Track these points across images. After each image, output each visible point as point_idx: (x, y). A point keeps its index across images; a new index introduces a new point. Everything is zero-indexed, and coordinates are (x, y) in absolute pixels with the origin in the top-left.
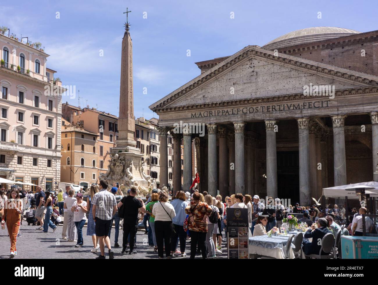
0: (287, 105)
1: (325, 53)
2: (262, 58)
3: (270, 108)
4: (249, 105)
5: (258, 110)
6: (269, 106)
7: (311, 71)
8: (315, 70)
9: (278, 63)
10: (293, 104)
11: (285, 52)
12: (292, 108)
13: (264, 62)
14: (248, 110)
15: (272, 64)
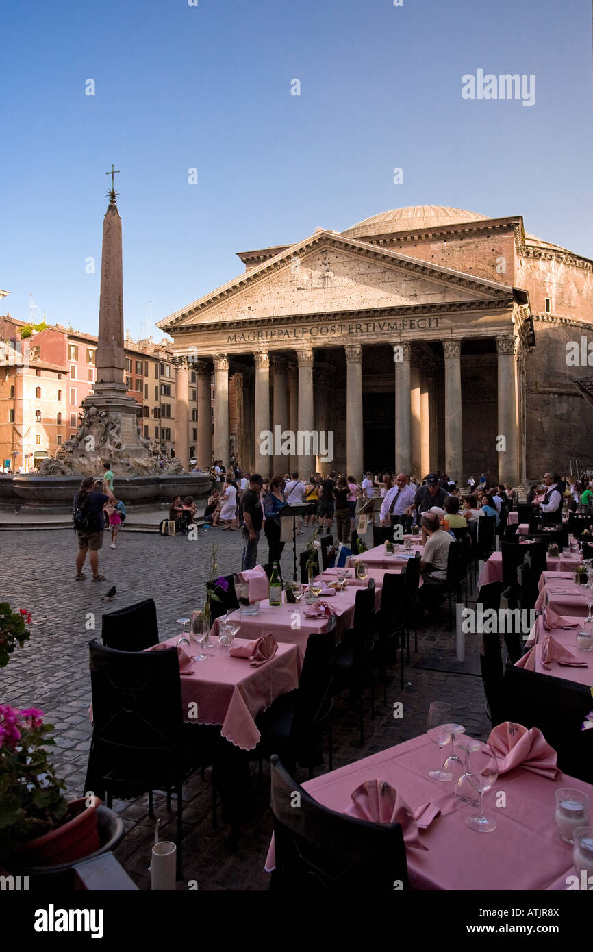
0: (379, 324)
1: (435, 247)
2: (343, 251)
3: (353, 327)
4: (321, 323)
5: (334, 331)
6: (352, 325)
7: (415, 273)
8: (421, 273)
9: (366, 259)
10: (386, 322)
11: (378, 243)
12: (386, 328)
13: (345, 257)
14: (319, 330)
15: (357, 260)
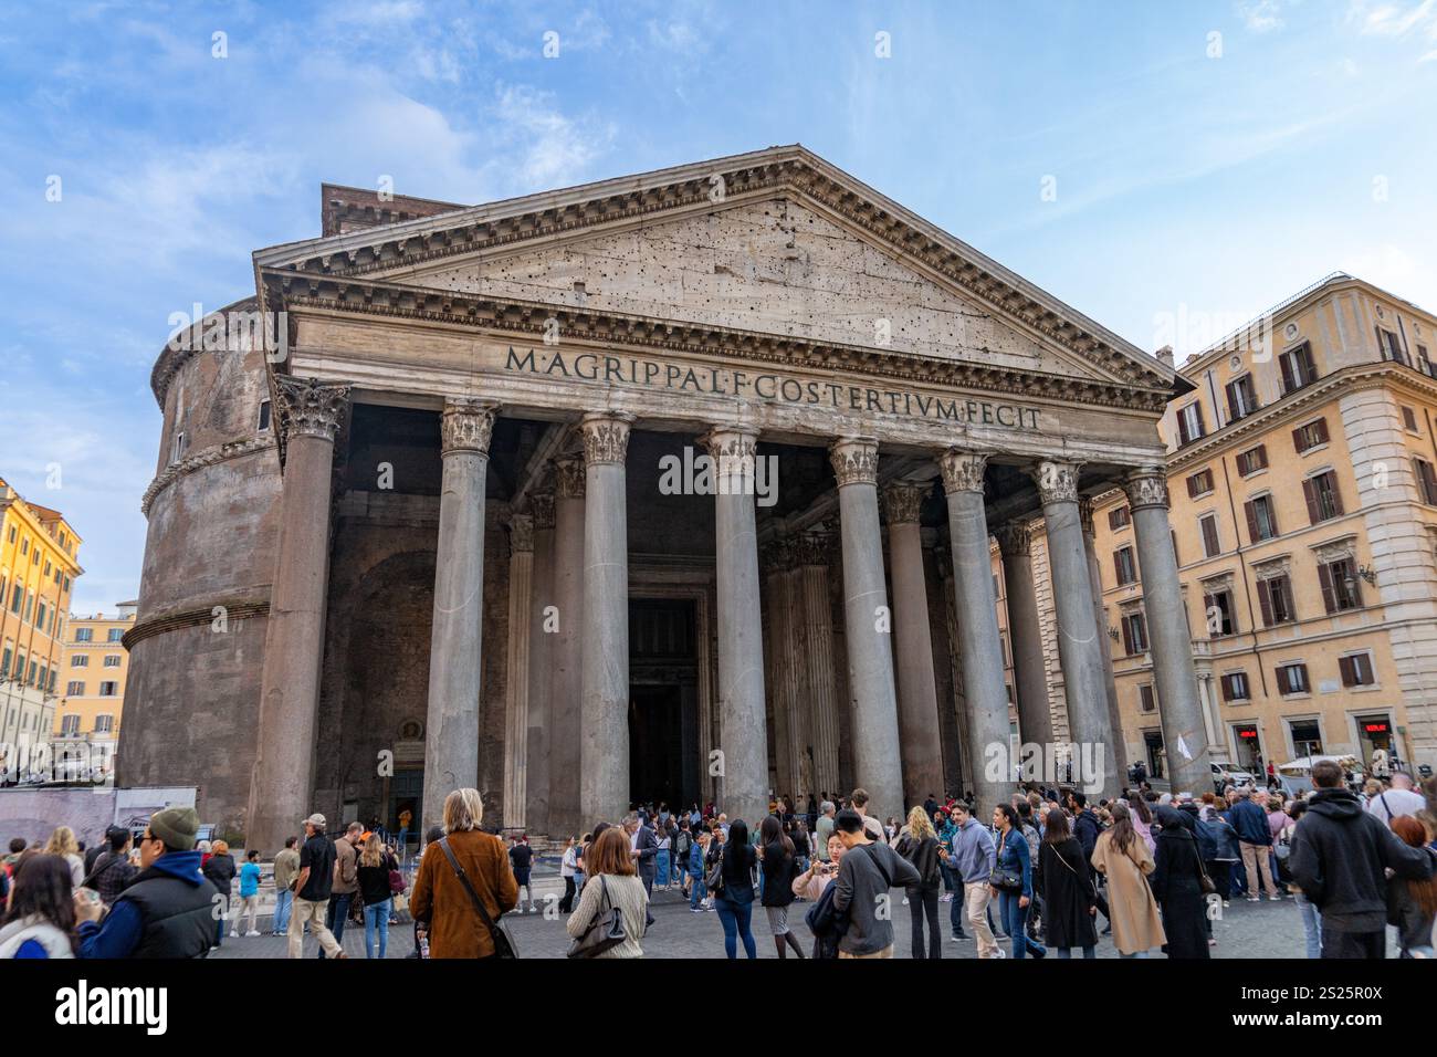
0: (918, 397)
2: (828, 209)
3: (861, 395)
5: (816, 396)
6: (858, 389)
7: (983, 301)
9: (881, 245)
10: (936, 398)
12: (933, 411)
13: (831, 227)
14: (780, 386)
15: (859, 240)
